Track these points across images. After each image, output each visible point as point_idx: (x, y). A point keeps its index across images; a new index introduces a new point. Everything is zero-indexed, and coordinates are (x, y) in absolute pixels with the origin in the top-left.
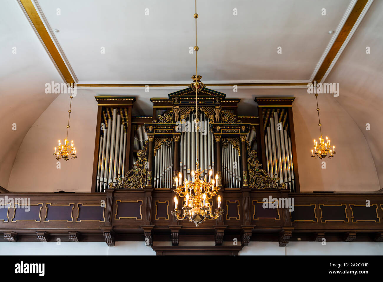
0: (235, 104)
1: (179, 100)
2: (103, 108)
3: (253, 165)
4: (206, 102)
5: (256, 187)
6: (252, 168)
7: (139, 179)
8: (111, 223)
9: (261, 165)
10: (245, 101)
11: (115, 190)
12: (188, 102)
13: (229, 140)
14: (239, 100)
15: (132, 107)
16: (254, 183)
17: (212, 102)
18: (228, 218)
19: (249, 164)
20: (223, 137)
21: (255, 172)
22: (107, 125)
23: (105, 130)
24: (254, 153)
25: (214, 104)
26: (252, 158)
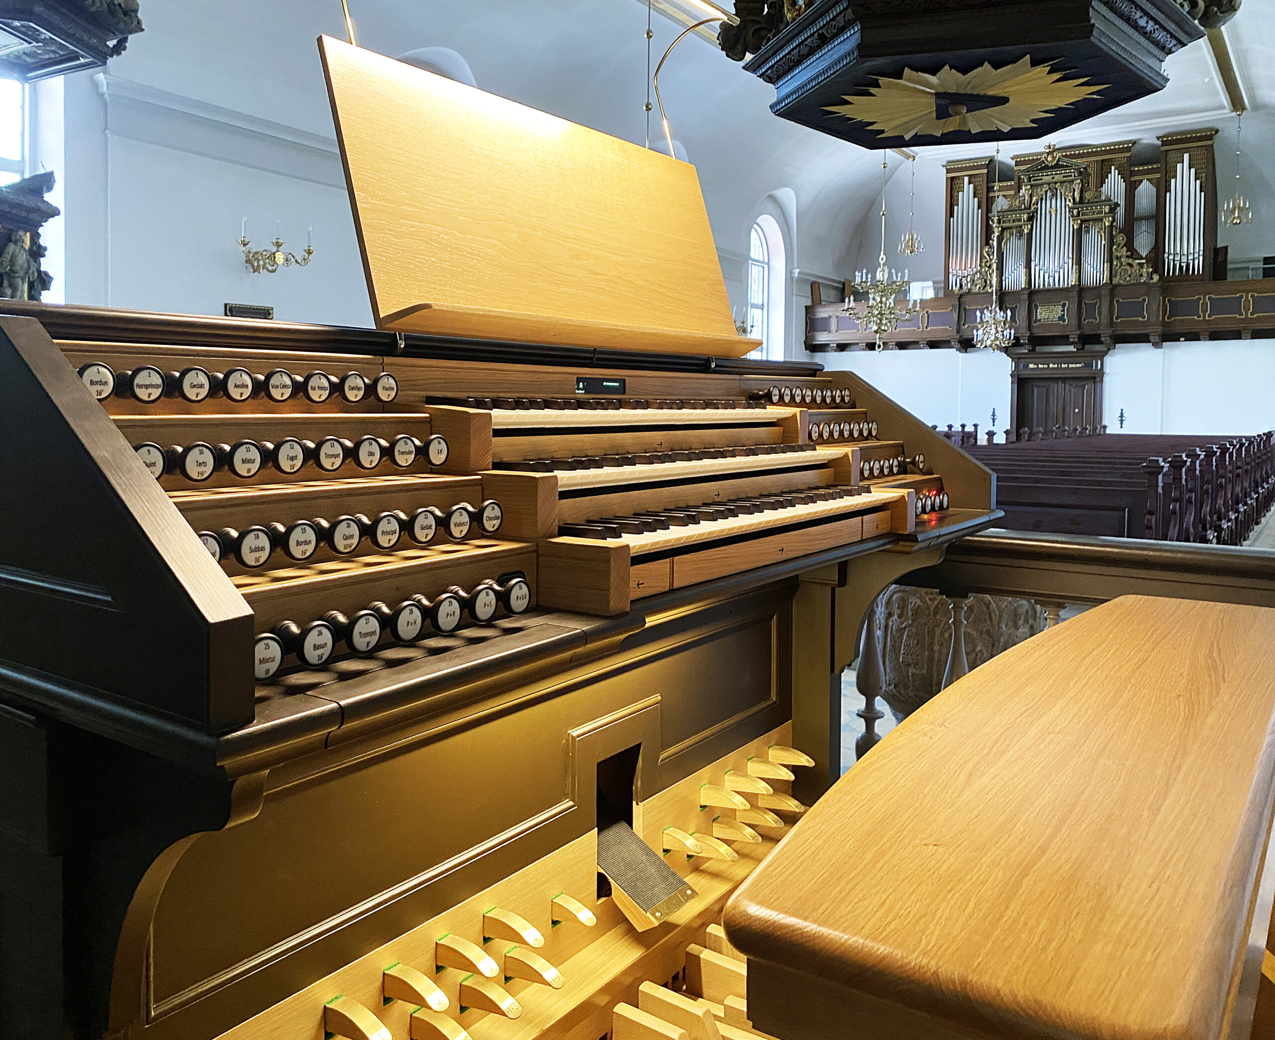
0: (1128, 149)
1: (1030, 178)
2: (952, 179)
3: (1119, 255)
4: (1064, 177)
5: (1121, 282)
6: (1117, 258)
7: (986, 282)
8: (958, 332)
9: (1129, 253)
11: (961, 295)
12: (1041, 179)
13: (1091, 223)
15: (987, 173)
16: (1118, 277)
17: (1071, 176)
18: (1084, 320)
19: (1115, 253)
20: (1083, 221)
21: (1121, 263)
22: (958, 200)
23: (956, 207)
24: (1121, 239)
25: (1073, 177)
26: (1119, 245)
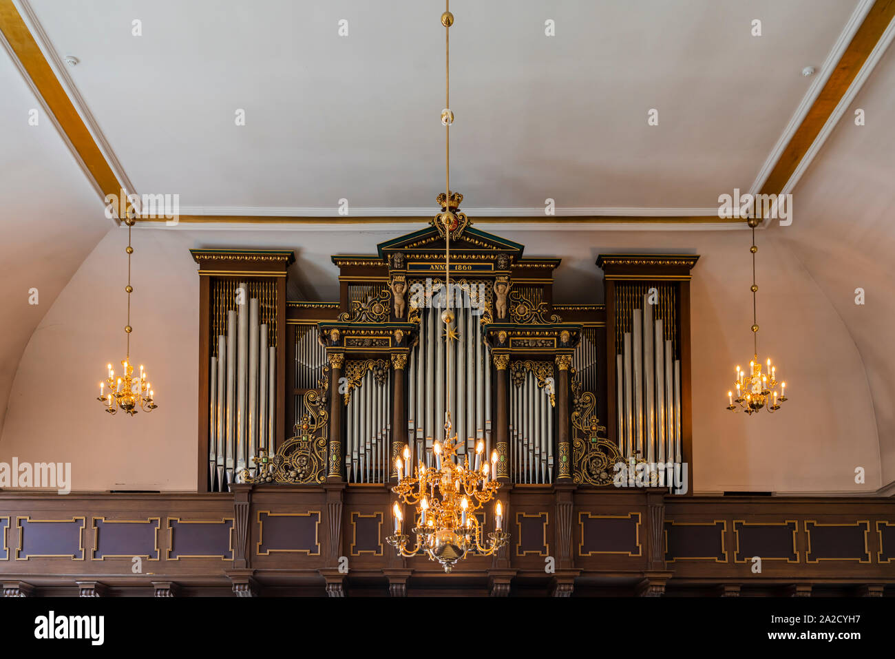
0: (548, 273)
1: (405, 261)
2: (214, 280)
3: (584, 429)
4: (474, 268)
5: (590, 480)
6: (581, 435)
7: (309, 461)
8: (249, 563)
9: (603, 427)
10: (574, 265)
11: (255, 486)
12: (428, 267)
13: (528, 365)
14: (557, 262)
15: (287, 278)
16: (584, 471)
17: (489, 268)
18: (521, 552)
19: (576, 426)
20: (514, 358)
21: (588, 445)
22: (226, 325)
23: (221, 339)
24: (588, 399)
25: (492, 271)
26: (584, 410)
